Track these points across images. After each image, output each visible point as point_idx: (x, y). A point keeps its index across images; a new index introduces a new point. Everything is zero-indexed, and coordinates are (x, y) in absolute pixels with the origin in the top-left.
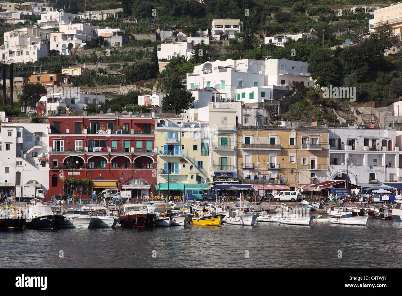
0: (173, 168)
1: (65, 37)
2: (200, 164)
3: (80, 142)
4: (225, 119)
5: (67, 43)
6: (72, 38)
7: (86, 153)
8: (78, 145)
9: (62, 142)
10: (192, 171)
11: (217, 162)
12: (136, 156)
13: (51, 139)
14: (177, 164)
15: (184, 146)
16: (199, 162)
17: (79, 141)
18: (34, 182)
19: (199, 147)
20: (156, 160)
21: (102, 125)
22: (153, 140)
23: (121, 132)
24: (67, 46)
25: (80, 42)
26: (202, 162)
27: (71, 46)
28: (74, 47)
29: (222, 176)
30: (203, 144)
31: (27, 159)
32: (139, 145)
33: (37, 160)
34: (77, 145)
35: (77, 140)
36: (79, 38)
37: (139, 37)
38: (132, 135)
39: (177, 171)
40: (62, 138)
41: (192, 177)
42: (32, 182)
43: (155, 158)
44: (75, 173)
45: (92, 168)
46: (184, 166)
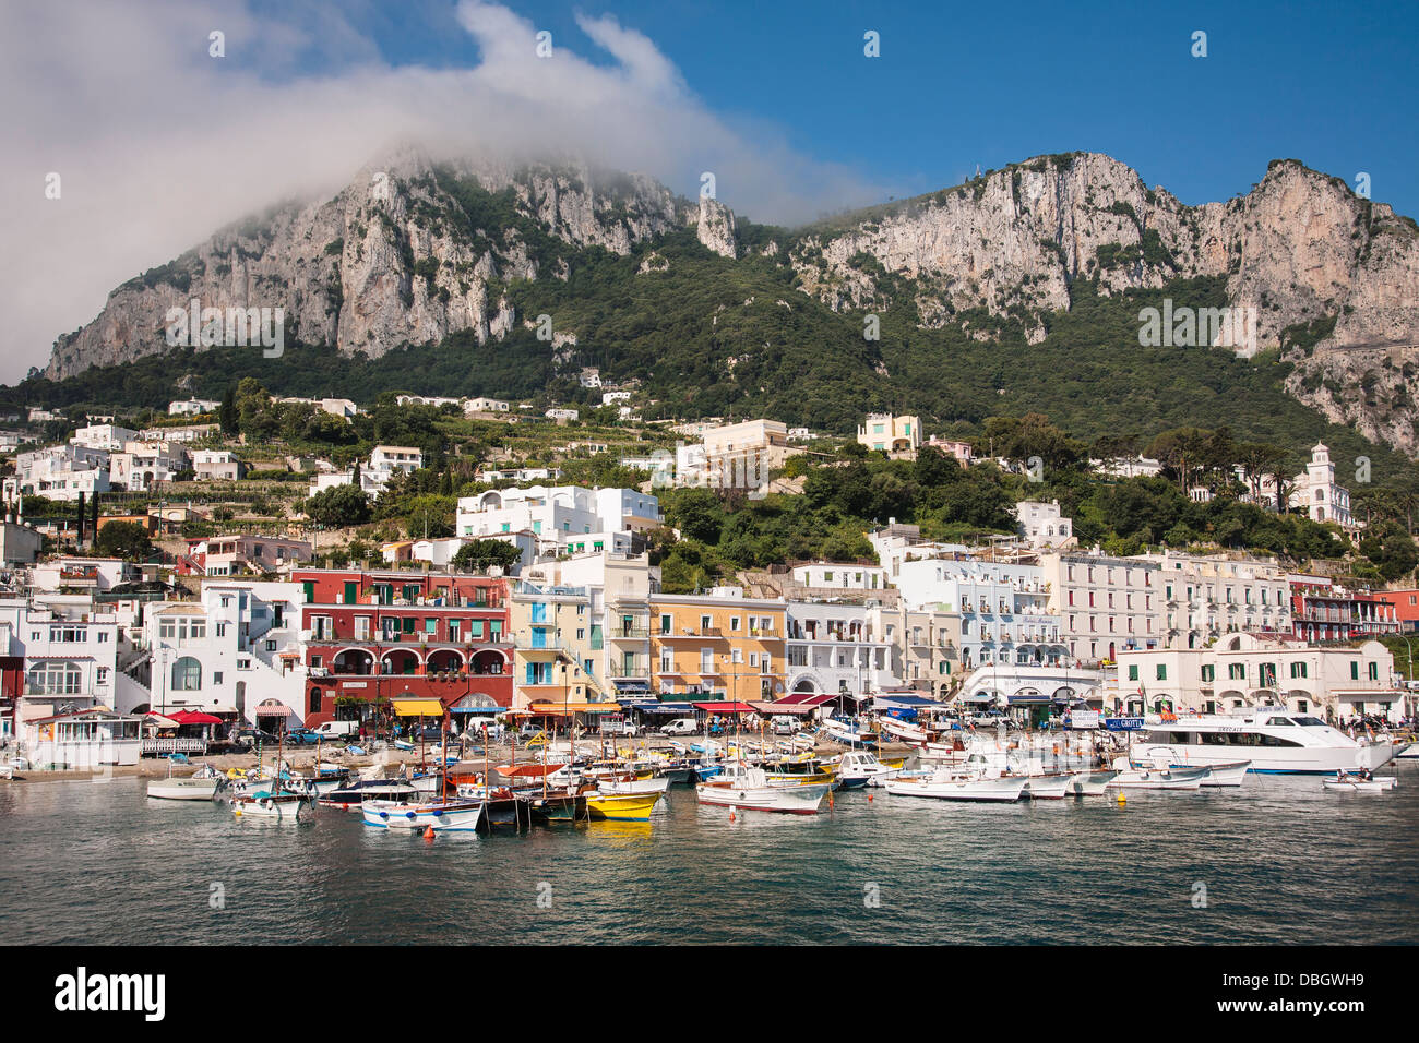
0: (541, 674)
1: (138, 461)
2: (589, 664)
3: (365, 621)
4: (631, 580)
5: (142, 471)
6: (150, 464)
7: (378, 643)
8: (360, 627)
9: (328, 622)
10: (577, 679)
11: (619, 662)
12: (474, 650)
13: (307, 614)
14: (549, 666)
15: (561, 632)
16: (587, 661)
17: (362, 618)
18: (274, 703)
19: (587, 632)
20: (511, 658)
21: (398, 589)
22: (502, 618)
23: (443, 603)
24: (142, 477)
25: (164, 470)
26: (591, 661)
27: (149, 476)
28: (155, 478)
29: (630, 688)
30: (593, 627)
31: (259, 656)
32: (478, 627)
33: (276, 658)
35: (359, 618)
36: (163, 463)
37: (260, 467)
38: (464, 608)
39: (549, 680)
40: (331, 613)
41: (578, 690)
42: (270, 704)
43: (510, 653)
44: (358, 683)
45: (388, 674)
46: (564, 670)
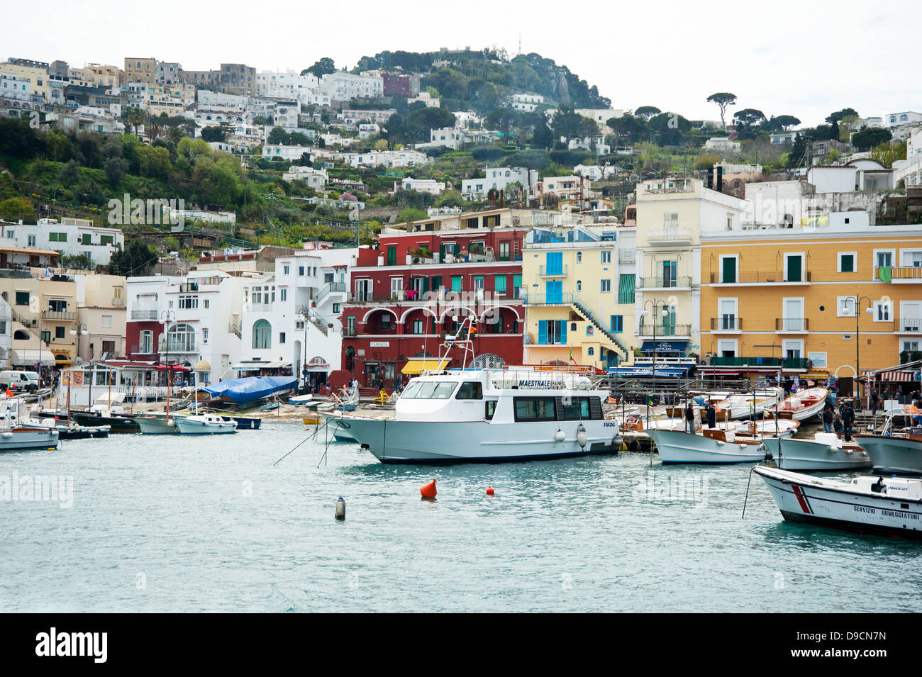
2: (618, 322)
3: (399, 281)
4: (675, 217)
7: (399, 303)
8: (396, 287)
9: (372, 284)
10: (590, 338)
13: (355, 277)
14: (565, 323)
15: (582, 284)
16: (614, 318)
17: (397, 279)
18: (320, 361)
19: (615, 283)
20: (522, 316)
21: (464, 248)
26: (620, 318)
29: (658, 349)
30: (622, 277)
34: (394, 289)
35: (395, 279)
39: (565, 339)
40: (371, 275)
41: (591, 352)
42: (317, 362)
43: (522, 310)
44: (376, 343)
45: (418, 334)
46: (574, 327)
